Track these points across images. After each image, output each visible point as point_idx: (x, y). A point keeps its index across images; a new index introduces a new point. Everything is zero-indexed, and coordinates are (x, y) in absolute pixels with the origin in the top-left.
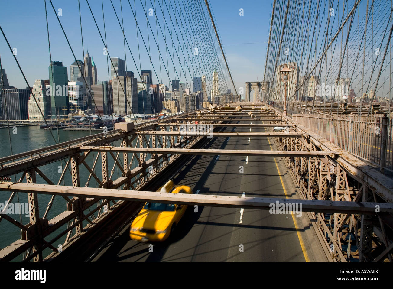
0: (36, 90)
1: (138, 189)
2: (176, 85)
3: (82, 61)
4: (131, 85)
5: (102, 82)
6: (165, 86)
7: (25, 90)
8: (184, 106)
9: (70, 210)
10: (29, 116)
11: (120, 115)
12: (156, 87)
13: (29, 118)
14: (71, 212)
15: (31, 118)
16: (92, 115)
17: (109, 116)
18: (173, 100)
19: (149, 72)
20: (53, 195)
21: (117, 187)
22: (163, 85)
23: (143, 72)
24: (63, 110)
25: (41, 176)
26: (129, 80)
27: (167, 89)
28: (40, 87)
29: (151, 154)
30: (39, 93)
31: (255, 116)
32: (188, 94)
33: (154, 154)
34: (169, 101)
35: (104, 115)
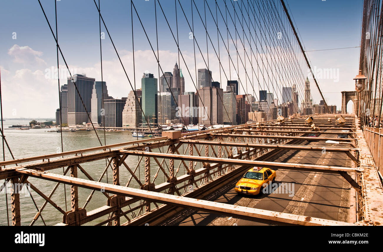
0: (130, 100)
1: (184, 195)
2: (263, 94)
3: (171, 73)
4: (217, 95)
5: (189, 93)
6: (252, 97)
7: (121, 100)
8: (271, 118)
9: (109, 205)
10: (123, 124)
11: (204, 126)
12: (242, 98)
13: (123, 126)
14: (109, 207)
15: (124, 126)
16: (178, 124)
17: (194, 126)
18: (259, 111)
19: (236, 82)
20: (93, 190)
21: (159, 190)
22: (250, 96)
23: (230, 83)
24: (152, 118)
25: (83, 172)
26: (214, 91)
27: (253, 99)
28: (133, 97)
29: (201, 163)
30: (133, 103)
31: (318, 129)
32: (276, 105)
33: (206, 163)
34: (256, 112)
35: (190, 125)
